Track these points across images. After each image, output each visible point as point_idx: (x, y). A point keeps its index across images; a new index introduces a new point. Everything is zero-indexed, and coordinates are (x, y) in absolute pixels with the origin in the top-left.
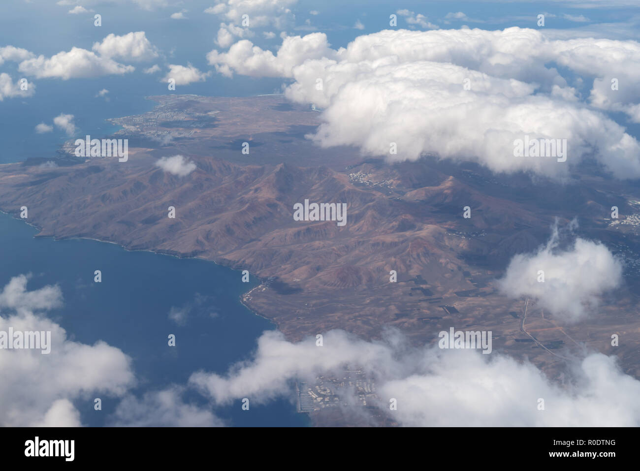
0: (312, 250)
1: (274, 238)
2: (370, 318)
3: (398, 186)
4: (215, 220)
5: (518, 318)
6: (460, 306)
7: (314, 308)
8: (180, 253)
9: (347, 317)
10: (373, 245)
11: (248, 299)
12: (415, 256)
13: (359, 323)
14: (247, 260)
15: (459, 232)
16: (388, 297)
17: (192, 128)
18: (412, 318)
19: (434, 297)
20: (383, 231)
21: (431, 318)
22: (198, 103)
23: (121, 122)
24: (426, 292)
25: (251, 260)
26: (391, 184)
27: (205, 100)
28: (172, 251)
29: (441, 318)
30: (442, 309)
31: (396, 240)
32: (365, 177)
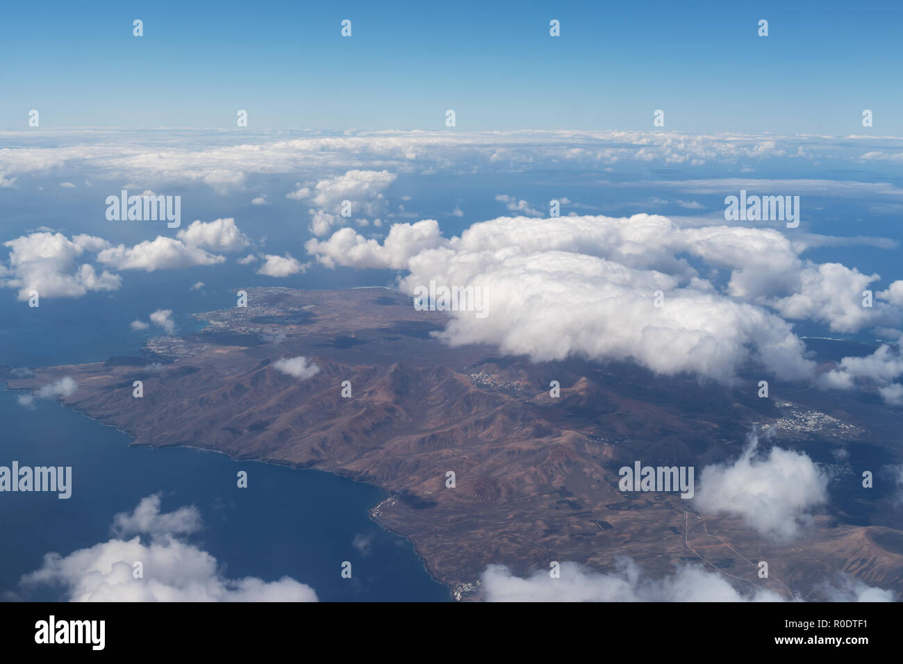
0: (441, 459)
1: (397, 446)
2: (516, 534)
3: (527, 387)
4: (331, 426)
5: (679, 533)
6: (614, 521)
7: (452, 524)
8: (294, 463)
9: (491, 534)
10: (509, 453)
11: (379, 514)
12: (557, 466)
13: (505, 541)
14: (370, 471)
15: (600, 438)
16: (533, 511)
17: (287, 324)
18: (564, 535)
19: (583, 510)
20: (516, 438)
21: (584, 535)
22: (290, 296)
23: (207, 318)
24: (573, 505)
25: (376, 470)
26: (518, 386)
27: (296, 294)
28: (286, 461)
29: (595, 534)
30: (593, 524)
31: (534, 448)
32: (489, 378)
